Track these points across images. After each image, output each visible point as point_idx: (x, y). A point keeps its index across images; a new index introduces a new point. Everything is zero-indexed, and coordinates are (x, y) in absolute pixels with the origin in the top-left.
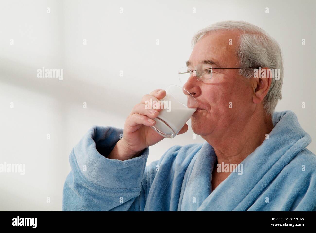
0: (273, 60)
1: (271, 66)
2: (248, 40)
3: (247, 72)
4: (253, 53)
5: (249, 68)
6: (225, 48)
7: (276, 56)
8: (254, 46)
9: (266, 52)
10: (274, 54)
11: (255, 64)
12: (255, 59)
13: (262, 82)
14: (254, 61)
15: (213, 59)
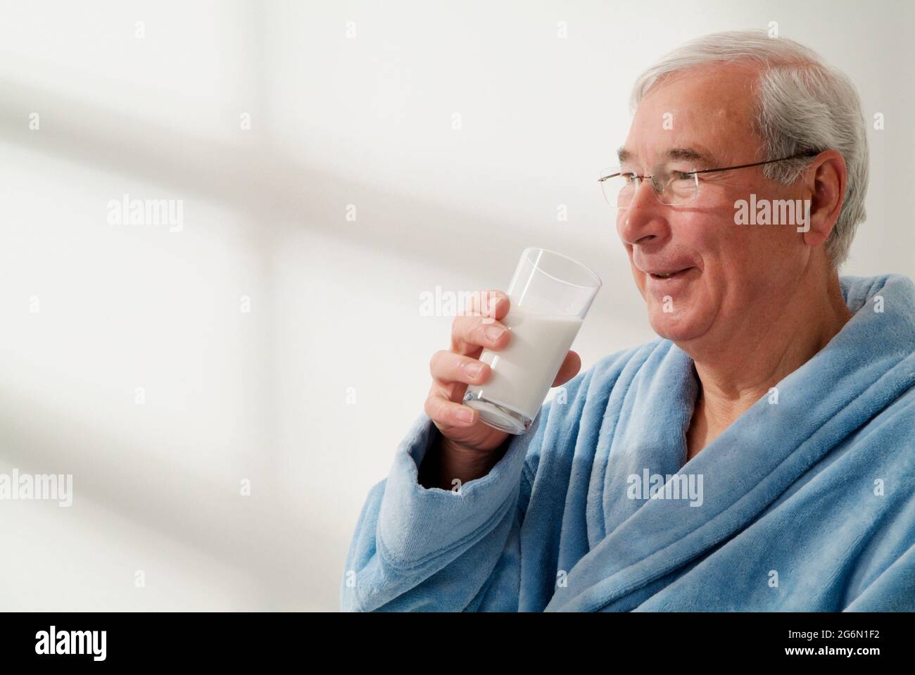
0: (845, 130)
1: (841, 148)
2: (781, 85)
3: (784, 170)
4: (796, 120)
5: (788, 158)
6: (722, 114)
7: (851, 118)
8: (798, 102)
9: (827, 112)
10: (848, 115)
11: (804, 148)
12: (803, 135)
13: (823, 189)
14: (800, 140)
15: (696, 145)
